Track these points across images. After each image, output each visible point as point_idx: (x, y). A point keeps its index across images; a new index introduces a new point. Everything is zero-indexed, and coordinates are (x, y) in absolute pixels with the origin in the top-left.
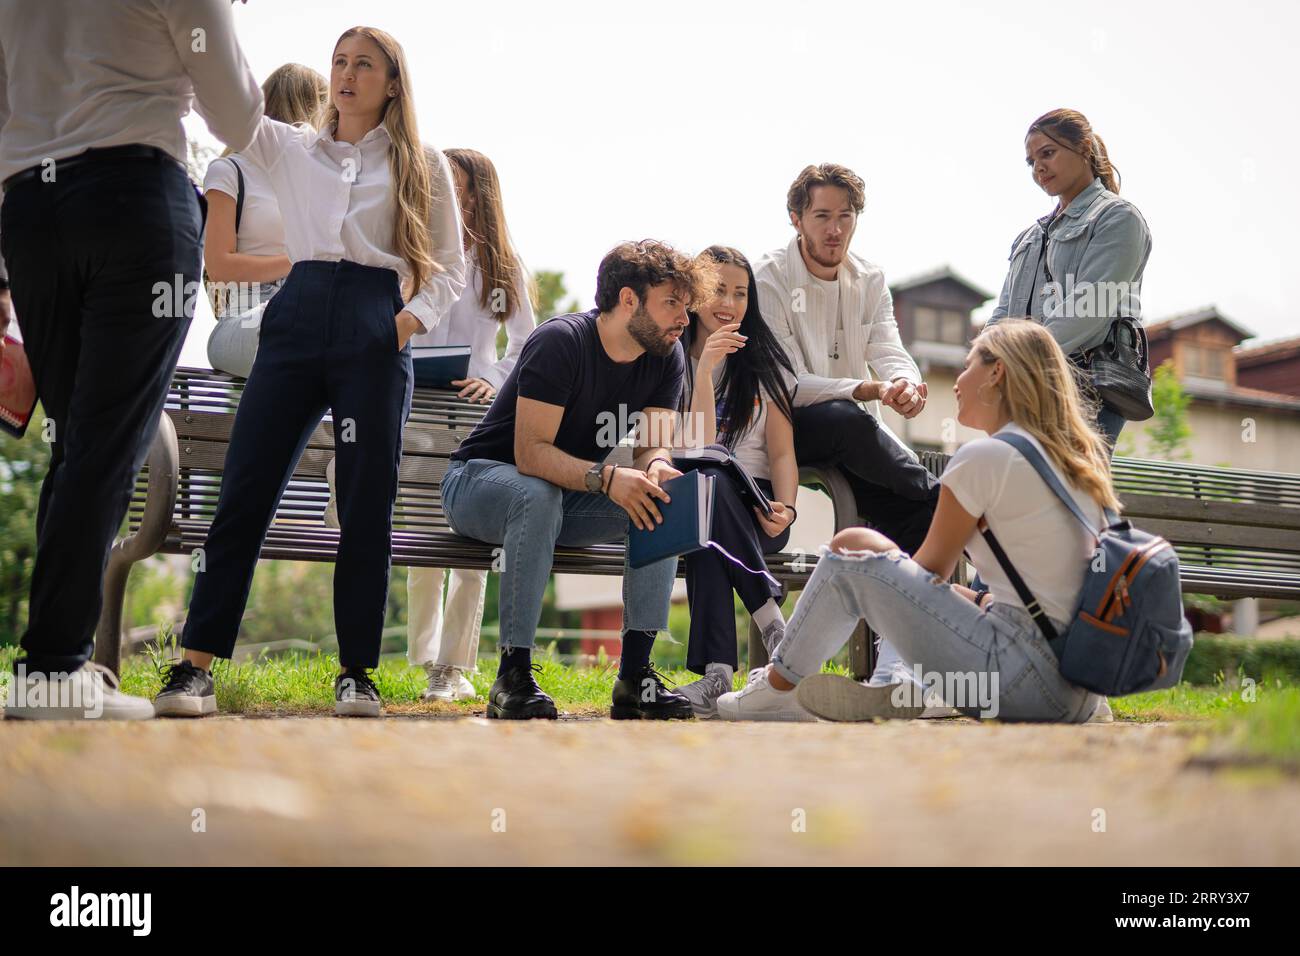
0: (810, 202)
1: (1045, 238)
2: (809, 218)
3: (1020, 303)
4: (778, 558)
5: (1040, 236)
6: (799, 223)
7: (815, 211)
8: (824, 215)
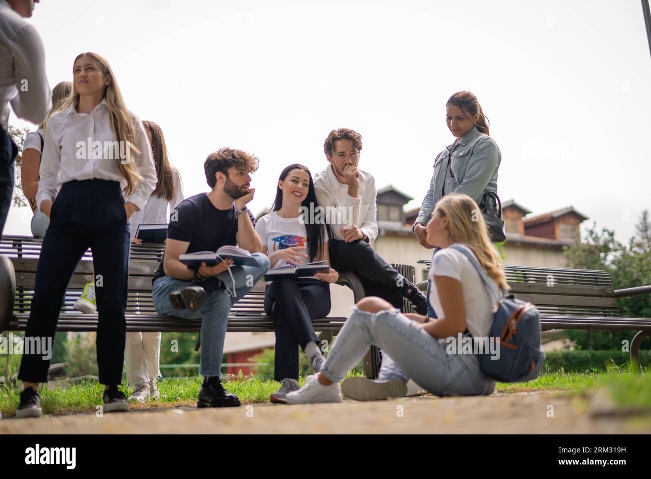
0: (335, 149)
1: (450, 155)
2: (335, 157)
3: (439, 187)
4: (327, 320)
5: (448, 155)
6: (331, 159)
7: (338, 153)
8: (342, 154)
